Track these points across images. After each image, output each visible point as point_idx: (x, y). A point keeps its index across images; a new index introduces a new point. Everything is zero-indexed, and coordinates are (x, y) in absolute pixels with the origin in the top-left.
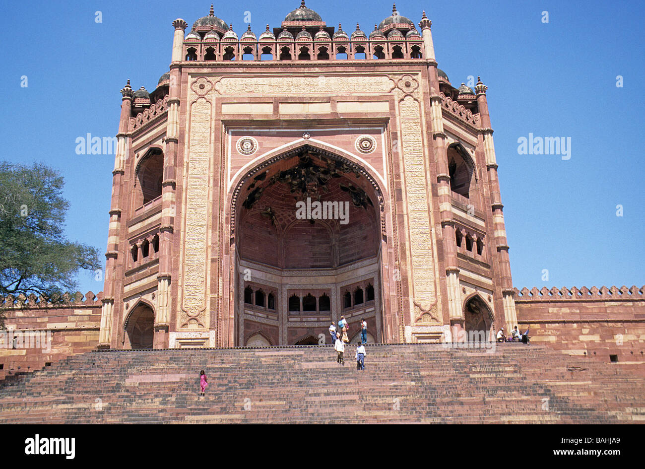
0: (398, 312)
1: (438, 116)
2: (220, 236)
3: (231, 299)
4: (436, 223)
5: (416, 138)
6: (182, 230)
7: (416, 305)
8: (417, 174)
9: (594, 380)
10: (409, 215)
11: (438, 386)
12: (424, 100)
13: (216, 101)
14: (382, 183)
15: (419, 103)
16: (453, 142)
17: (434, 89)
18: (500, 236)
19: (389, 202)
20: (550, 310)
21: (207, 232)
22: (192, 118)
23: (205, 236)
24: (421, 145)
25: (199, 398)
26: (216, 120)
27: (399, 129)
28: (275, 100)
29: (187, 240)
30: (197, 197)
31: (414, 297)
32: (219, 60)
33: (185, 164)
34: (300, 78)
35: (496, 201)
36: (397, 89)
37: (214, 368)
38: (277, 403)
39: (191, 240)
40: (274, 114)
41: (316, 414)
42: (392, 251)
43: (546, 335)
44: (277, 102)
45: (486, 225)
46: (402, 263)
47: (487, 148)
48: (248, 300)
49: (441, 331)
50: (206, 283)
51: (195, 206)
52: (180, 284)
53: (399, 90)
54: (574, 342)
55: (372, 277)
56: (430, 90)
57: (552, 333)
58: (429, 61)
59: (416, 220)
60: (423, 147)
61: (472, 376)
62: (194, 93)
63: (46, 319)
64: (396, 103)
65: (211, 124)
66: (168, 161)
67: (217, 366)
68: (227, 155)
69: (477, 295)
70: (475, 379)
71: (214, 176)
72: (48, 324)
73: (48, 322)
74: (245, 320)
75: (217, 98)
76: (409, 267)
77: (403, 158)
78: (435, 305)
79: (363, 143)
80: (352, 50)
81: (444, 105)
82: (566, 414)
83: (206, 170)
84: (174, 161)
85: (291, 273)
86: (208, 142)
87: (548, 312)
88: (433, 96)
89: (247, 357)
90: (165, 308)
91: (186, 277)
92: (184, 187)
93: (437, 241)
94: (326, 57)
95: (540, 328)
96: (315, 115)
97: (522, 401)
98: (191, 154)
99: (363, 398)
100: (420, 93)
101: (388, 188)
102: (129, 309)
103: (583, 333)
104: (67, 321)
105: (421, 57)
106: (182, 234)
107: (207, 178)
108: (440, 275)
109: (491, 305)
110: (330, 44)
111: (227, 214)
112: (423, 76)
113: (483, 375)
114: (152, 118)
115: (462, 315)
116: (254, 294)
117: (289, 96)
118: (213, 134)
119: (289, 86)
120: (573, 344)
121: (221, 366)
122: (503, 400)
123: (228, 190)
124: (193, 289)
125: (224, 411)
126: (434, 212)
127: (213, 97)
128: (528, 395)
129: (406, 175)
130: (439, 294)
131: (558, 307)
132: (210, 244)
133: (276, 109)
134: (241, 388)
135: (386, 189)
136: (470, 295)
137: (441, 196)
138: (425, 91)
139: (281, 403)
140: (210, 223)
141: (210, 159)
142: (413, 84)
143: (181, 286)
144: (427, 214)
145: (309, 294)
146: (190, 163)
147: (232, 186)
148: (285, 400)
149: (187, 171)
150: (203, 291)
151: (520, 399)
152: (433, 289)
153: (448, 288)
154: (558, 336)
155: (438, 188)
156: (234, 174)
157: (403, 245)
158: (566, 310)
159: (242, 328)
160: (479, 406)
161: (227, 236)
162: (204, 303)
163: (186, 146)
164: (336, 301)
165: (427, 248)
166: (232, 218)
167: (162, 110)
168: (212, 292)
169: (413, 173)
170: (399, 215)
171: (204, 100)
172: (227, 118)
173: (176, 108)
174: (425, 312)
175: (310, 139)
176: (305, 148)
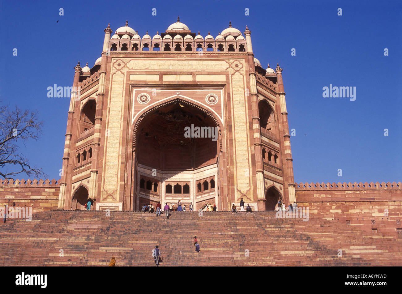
0: (228, 195)
1: (254, 84)
2: (126, 149)
3: (132, 185)
4: (251, 145)
5: (241, 96)
6: (105, 145)
7: (238, 190)
8: (241, 116)
9: (335, 232)
10: (236, 140)
11: (246, 235)
12: (246, 75)
13: (127, 73)
14: (221, 121)
15: (243, 77)
16: (262, 99)
17: (252, 69)
18: (288, 153)
19: (225, 132)
20: (315, 195)
21: (119, 147)
22: (113, 83)
23: (118, 149)
24: (244, 100)
25: (108, 238)
26: (126, 84)
27: (231, 91)
28: (160, 73)
29: (107, 151)
30: (114, 127)
31: (237, 186)
32: (129, 50)
33: (108, 108)
34: (175, 61)
35: (286, 133)
36: (230, 69)
37: (118, 222)
38: (152, 242)
39: (110, 151)
40: (160, 81)
41: (174, 249)
42: (225, 160)
43: (312, 209)
44: (161, 74)
45: (280, 146)
46: (231, 167)
47: (282, 103)
48: (142, 186)
49: (252, 206)
50: (118, 175)
51: (113, 132)
52: (103, 176)
53: (232, 69)
54: (327, 213)
55: (214, 175)
56: (249, 69)
57: (315, 208)
58: (249, 53)
59: (240, 142)
60: (245, 101)
61: (266, 229)
62: (114, 68)
63: (30, 194)
64: (230, 76)
65: (123, 86)
66: (98, 107)
67: (119, 221)
68: (132, 104)
69: (274, 186)
70: (268, 231)
71: (124, 115)
72: (31, 196)
73: (31, 195)
74: (140, 197)
75: (127, 72)
76: (235, 169)
77: (233, 107)
78: (249, 191)
79: (210, 98)
80: (206, 46)
81: (257, 78)
82: (317, 250)
83: (119, 112)
84: (102, 107)
85: (167, 172)
86: (122, 96)
87: (314, 197)
88: (251, 72)
89: (137, 216)
90: (94, 189)
91: (106, 172)
92: (107, 121)
93: (252, 155)
94: (191, 50)
95: (309, 205)
96: (183, 82)
97: (293, 243)
98: (112, 103)
99: (202, 241)
100: (243, 71)
101: (224, 124)
102: (75, 189)
103: (333, 208)
104: (41, 195)
105: (245, 51)
106: (105, 148)
107: (120, 116)
108: (253, 174)
109: (282, 192)
110: (193, 43)
111: (131, 137)
112: (245, 61)
113: (273, 229)
114: (91, 83)
115: (264, 197)
116: (146, 183)
117: (169, 71)
118: (124, 92)
119: (169, 65)
120: (327, 214)
121: (122, 221)
122: (283, 243)
123: (132, 123)
124: (111, 179)
125: (121, 245)
126: (250, 138)
127: (125, 70)
128: (297, 240)
129: (235, 117)
130: (251, 185)
131: (319, 194)
132: (120, 153)
133: (161, 78)
134: (132, 233)
135: (223, 124)
136: (270, 186)
137: (255, 129)
138: (247, 70)
139: (155, 242)
140: (121, 141)
141: (122, 106)
142: (240, 66)
143: (104, 177)
144: (246, 139)
145: (178, 184)
146: (111, 108)
147: (134, 121)
148: (157, 241)
149: (109, 112)
150: (116, 180)
151: (292, 242)
152: (248, 182)
153: (257, 182)
154: (318, 210)
155: (253, 125)
156: (136, 115)
157: (232, 156)
158: (323, 196)
159: (138, 202)
160: (269, 246)
161: (131, 150)
162: (116, 187)
163: (109, 98)
164: (193, 188)
165: (246, 159)
166: (134, 139)
167: (96, 78)
168: (121, 181)
169: (239, 116)
170: (230, 139)
171: (120, 72)
172: (132, 83)
173: (104, 77)
174: (244, 195)
175: (180, 95)
176: (177, 100)
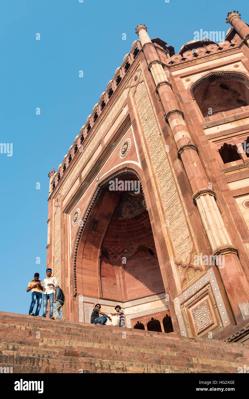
4: (174, 161)
7: (178, 264)
8: (153, 134)
13: (61, 202)
14: (137, 167)
15: (144, 81)
16: (201, 77)
22: (55, 224)
26: (61, 215)
27: (136, 114)
28: (80, 173)
31: (174, 257)
36: (131, 90)
49: (206, 282)
53: (133, 88)
60: (152, 108)
62: (55, 207)
64: (132, 98)
68: (69, 233)
75: (61, 200)
77: (143, 132)
78: (193, 251)
79: (123, 149)
88: (150, 64)
93: (178, 178)
100: (143, 75)
108: (189, 211)
112: (142, 62)
118: (60, 226)
133: (80, 178)
135: (141, 168)
142: (139, 74)
144: (166, 160)
152: (188, 234)
156: (72, 242)
161: (71, 296)
163: (53, 245)
165: (174, 193)
166: (74, 278)
171: (58, 208)
172: (64, 209)
174: (187, 267)
175: (100, 179)
176: (99, 188)
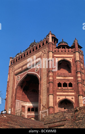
4: (47, 84)
10: (43, 83)
12: (47, 53)
14: (39, 77)
28: (22, 67)
29: (8, 102)
31: (42, 103)
32: (15, 62)
33: (9, 86)
36: (42, 53)
40: (22, 70)
49: (46, 111)
51: (10, 94)
64: (42, 57)
65: (13, 76)
74: (27, 115)
78: (46, 104)
79: (36, 69)
92: (9, 91)
93: (47, 88)
94: (31, 52)
108: (47, 97)
112: (47, 47)
119: (25, 62)
126: (48, 80)
127: (14, 70)
129: (43, 74)
136: (62, 99)
142: (46, 50)
152: (46, 101)
156: (16, 85)
165: (45, 90)
171: (12, 72)
172: (16, 74)
174: (44, 107)
175: (28, 72)
